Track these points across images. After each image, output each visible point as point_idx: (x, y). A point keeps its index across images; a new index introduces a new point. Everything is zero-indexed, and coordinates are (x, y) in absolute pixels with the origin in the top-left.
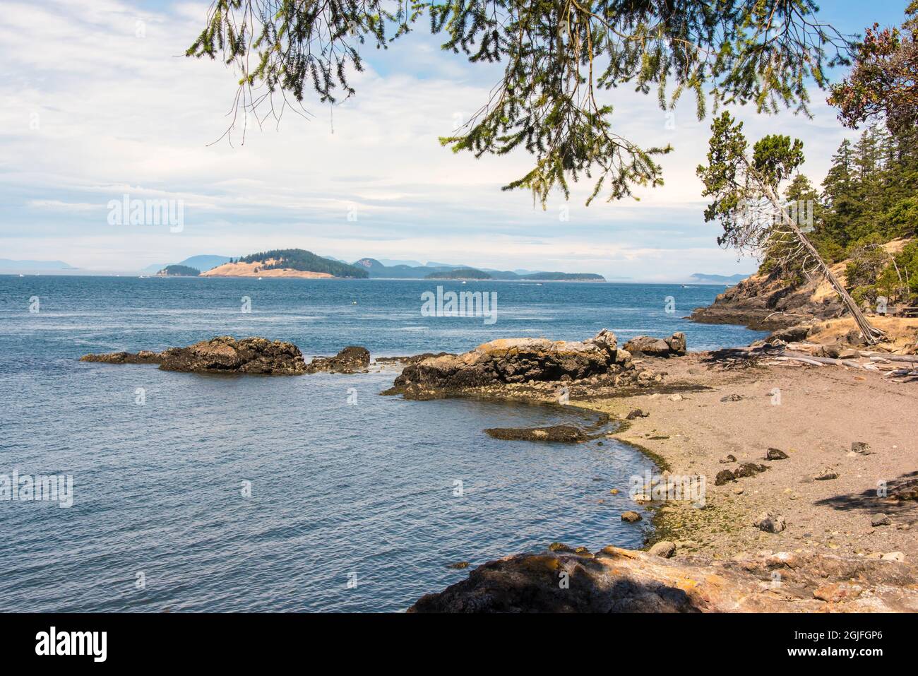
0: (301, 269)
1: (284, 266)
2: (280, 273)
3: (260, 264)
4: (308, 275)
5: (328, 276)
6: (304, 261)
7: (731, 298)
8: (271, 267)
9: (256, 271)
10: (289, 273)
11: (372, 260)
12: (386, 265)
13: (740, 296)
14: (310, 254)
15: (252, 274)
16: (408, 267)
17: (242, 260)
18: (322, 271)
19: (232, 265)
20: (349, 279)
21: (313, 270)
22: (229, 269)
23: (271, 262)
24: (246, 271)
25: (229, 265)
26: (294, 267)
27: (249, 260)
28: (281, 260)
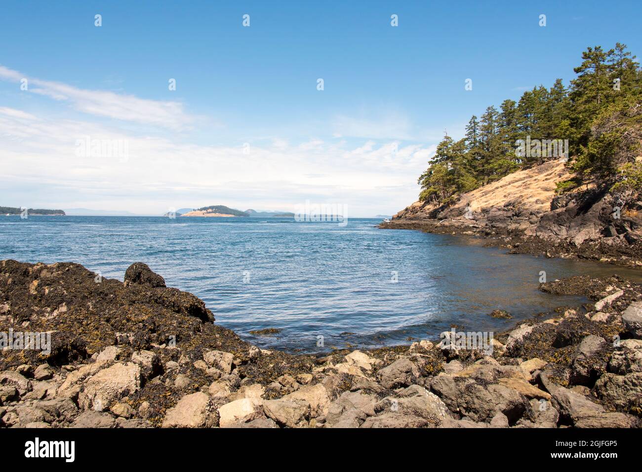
0: (222, 213)
1: (215, 212)
2: (213, 215)
3: (205, 211)
4: (224, 216)
5: (233, 216)
6: (223, 210)
7: (401, 217)
8: (210, 213)
9: (203, 214)
10: (217, 215)
11: (252, 210)
12: (257, 212)
13: (407, 215)
14: (226, 207)
15: (202, 215)
16: (266, 213)
17: (198, 210)
18: (231, 214)
19: (194, 212)
20: (242, 217)
21: (226, 213)
22: (193, 213)
23: (210, 210)
24: (200, 214)
25: (193, 212)
26: (219, 213)
27: (201, 210)
28: (214, 210)
